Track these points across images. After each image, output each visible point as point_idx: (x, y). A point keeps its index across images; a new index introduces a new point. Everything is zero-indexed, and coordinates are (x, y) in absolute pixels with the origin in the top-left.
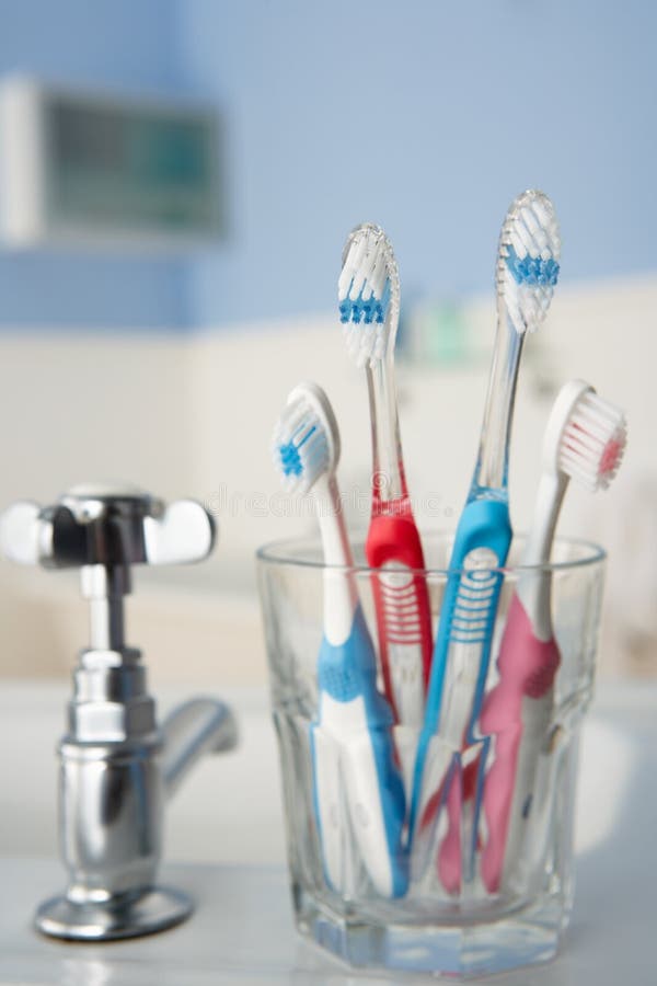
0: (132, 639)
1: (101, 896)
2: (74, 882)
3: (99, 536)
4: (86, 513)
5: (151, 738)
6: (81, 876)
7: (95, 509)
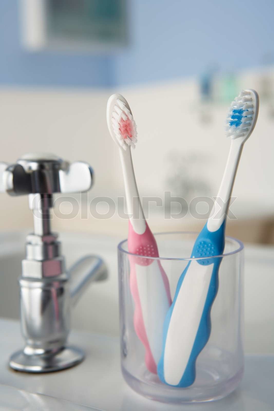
0: (54, 229)
1: (41, 351)
2: (27, 345)
3: (37, 179)
4: (30, 168)
5: (64, 276)
6: (30, 342)
7: (34, 166)
